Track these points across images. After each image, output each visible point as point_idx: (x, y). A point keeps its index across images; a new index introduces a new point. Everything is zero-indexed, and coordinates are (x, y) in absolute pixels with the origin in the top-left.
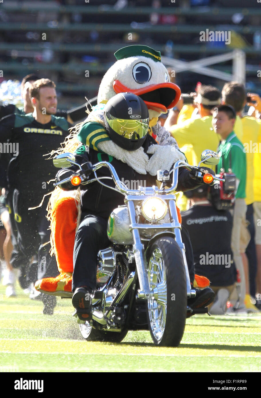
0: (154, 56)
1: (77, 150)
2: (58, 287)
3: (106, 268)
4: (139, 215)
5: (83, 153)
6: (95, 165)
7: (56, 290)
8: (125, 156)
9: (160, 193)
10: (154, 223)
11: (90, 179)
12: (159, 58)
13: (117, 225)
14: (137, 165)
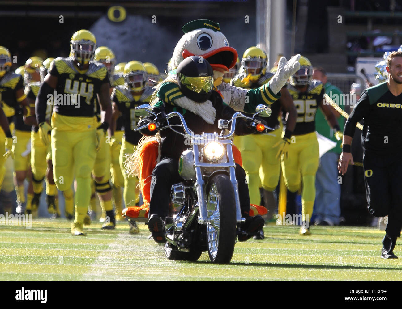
0: (214, 27)
1: (157, 103)
2: (140, 214)
3: (177, 200)
4: (202, 156)
5: (161, 106)
6: (169, 115)
7: (138, 217)
8: (197, 109)
9: (220, 139)
10: (214, 163)
11: (164, 126)
12: (218, 29)
13: (185, 164)
14: (206, 116)
